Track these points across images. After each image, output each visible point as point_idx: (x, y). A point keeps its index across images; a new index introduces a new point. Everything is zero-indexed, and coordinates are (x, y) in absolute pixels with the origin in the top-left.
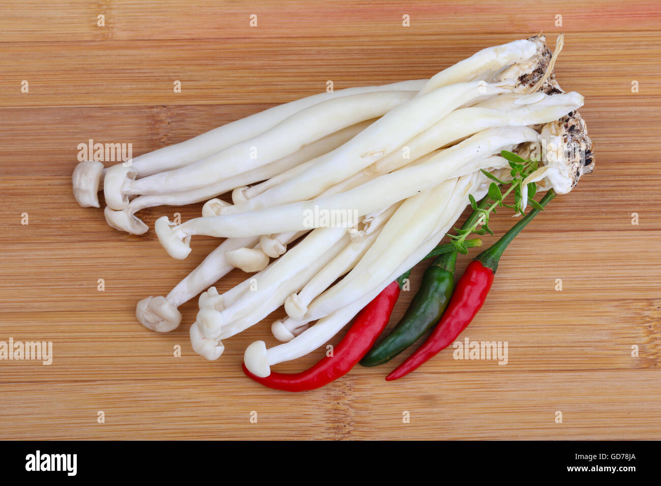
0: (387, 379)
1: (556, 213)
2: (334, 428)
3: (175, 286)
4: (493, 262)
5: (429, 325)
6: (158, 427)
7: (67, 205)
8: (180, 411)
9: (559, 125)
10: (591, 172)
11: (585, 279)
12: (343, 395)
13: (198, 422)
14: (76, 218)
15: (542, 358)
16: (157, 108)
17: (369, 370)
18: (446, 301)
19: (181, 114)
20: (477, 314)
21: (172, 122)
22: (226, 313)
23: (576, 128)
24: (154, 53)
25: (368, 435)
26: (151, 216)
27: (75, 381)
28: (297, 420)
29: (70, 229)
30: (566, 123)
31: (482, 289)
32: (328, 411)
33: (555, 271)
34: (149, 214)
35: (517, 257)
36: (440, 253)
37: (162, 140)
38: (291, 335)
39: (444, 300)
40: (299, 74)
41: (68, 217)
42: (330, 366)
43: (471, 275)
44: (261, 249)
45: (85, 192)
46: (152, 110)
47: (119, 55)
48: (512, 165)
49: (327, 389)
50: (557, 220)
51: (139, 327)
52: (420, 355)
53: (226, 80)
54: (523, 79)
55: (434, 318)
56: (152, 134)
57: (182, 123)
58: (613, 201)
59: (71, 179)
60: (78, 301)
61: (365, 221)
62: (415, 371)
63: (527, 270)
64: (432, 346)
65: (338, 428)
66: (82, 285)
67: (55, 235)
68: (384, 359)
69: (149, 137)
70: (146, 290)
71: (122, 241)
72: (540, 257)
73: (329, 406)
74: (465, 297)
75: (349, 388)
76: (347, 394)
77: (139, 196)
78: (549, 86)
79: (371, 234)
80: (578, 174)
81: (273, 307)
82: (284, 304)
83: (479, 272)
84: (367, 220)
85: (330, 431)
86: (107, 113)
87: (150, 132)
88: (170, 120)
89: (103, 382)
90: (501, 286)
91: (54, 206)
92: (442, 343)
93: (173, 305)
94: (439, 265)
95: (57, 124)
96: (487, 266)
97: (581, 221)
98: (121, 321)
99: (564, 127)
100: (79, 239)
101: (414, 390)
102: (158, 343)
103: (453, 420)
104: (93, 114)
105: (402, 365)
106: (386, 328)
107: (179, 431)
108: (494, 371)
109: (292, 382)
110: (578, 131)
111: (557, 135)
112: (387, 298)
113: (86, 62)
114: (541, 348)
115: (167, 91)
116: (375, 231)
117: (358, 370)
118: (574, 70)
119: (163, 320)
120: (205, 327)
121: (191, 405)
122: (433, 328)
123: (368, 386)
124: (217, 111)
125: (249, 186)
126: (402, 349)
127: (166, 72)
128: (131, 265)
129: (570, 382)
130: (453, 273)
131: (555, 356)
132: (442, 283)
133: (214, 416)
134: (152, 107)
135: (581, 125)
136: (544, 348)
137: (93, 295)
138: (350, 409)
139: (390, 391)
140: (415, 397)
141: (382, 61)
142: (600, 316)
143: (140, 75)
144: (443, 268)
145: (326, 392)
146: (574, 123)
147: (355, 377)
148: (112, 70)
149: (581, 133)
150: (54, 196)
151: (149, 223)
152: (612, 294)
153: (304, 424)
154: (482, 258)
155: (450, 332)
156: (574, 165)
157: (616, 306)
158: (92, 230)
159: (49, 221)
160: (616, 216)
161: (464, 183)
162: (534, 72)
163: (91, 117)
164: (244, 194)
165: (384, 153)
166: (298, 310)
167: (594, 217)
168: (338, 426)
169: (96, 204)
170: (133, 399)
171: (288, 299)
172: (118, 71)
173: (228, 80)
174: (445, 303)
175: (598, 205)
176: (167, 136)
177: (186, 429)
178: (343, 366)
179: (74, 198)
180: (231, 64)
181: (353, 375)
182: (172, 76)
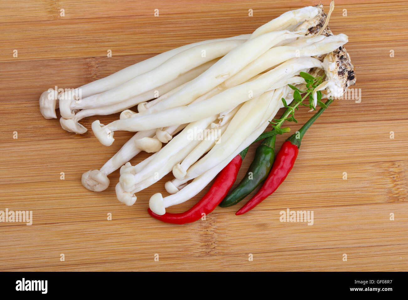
0: (236, 214)
1: (334, 112)
2: (205, 246)
3: (104, 164)
4: (298, 141)
5: (260, 180)
6: (98, 249)
7: (37, 118)
8: (111, 239)
9: (334, 55)
10: (354, 84)
11: (354, 151)
12: (210, 225)
13: (122, 245)
14: (42, 126)
15: (329, 198)
16: (89, 59)
17: (225, 210)
18: (270, 166)
19: (103, 61)
20: (289, 174)
21: (99, 67)
22: (137, 176)
23: (344, 57)
24: (86, 26)
25: (226, 249)
26: (89, 123)
27: (46, 224)
28: (183, 242)
29: (39, 133)
30: (338, 54)
31: (292, 157)
32: (201, 235)
33: (335, 147)
34: (87, 122)
35: (312, 139)
36: (265, 137)
37: (93, 78)
38: (177, 189)
39: (269, 165)
40: (175, 36)
41: (37, 125)
42: (202, 207)
43: (285, 149)
44: (157, 138)
45: (47, 109)
46: (87, 60)
47: (65, 28)
48: (307, 81)
49: (200, 222)
50: (335, 116)
51: (84, 190)
52: (256, 199)
53: (130, 41)
54: (311, 30)
55: (263, 176)
56: (87, 74)
57: (105, 67)
58: (368, 104)
59: (38, 103)
60: (45, 175)
61: (219, 118)
62: (252, 209)
63: (318, 146)
64: (263, 193)
65: (208, 245)
66: (47, 166)
67: (30, 137)
68: (234, 202)
69: (85, 76)
70: (87, 168)
71: (71, 138)
72: (325, 138)
73: (202, 233)
74: (282, 163)
75: (213, 221)
76: (212, 225)
77: (80, 110)
78: (327, 33)
79: (224, 126)
80: (347, 85)
81: (166, 173)
82: (172, 171)
83: (289, 148)
84: (220, 117)
85: (203, 247)
86: (59, 63)
87: (86, 73)
88: (98, 66)
89: (62, 224)
90: (303, 157)
91: (29, 119)
92: (269, 191)
93: (104, 174)
94: (265, 144)
95: (29, 70)
96: (294, 143)
97: (349, 117)
98: (72, 187)
99: (337, 57)
100: (44, 138)
101: (253, 221)
102: (96, 199)
103: (277, 238)
104: (50, 64)
105: (245, 206)
106: (235, 184)
107: (111, 251)
108: (301, 208)
109: (179, 218)
110: (345, 59)
111: (333, 62)
112: (235, 165)
113: (45, 33)
114: (329, 193)
115: (95, 48)
116: (225, 124)
117: (218, 210)
118: (340, 27)
119: (98, 184)
120: (125, 184)
121: (118, 235)
122: (263, 182)
123: (225, 220)
124: (126, 59)
125: (148, 101)
126: (245, 195)
127: (94, 37)
128: (77, 153)
129: (348, 212)
130: (274, 149)
131: (338, 197)
132: (267, 155)
133: (131, 241)
134: (86, 58)
135: (347, 55)
136: (330, 193)
137: (54, 171)
138: (215, 234)
139: (239, 222)
140: (254, 225)
141: (225, 26)
142: (364, 172)
143: (78, 40)
144: (268, 145)
145: (199, 224)
146: (343, 54)
147: (217, 215)
148: (61, 37)
149: (347, 60)
150: (28, 114)
151: (87, 127)
152: (370, 159)
153: (187, 244)
154: (291, 139)
155: (273, 184)
156: (344, 79)
157: (373, 166)
158: (53, 133)
159: (26, 128)
160: (370, 113)
161: (278, 93)
162: (317, 25)
163: (49, 65)
164: (145, 107)
165: (229, 75)
166: (181, 174)
167: (357, 113)
168: (208, 244)
169: (55, 116)
170: (82, 233)
171: (174, 167)
172: (65, 38)
173: (132, 41)
174: (270, 167)
175: (359, 107)
176: (96, 75)
177: (115, 250)
178: (209, 207)
179: (41, 114)
180: (133, 31)
181: (216, 213)
182: (98, 39)
